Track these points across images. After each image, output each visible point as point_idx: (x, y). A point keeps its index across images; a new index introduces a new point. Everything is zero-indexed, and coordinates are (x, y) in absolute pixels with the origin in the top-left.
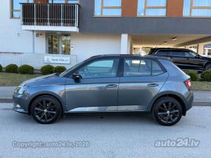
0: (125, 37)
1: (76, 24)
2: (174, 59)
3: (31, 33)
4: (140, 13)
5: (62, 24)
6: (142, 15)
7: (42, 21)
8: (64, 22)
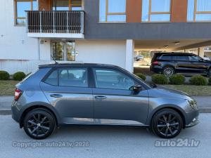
0: (130, 43)
1: (82, 30)
2: (179, 63)
3: (36, 40)
4: (145, 19)
5: (68, 30)
6: (147, 20)
7: (47, 28)
8: (70, 29)
